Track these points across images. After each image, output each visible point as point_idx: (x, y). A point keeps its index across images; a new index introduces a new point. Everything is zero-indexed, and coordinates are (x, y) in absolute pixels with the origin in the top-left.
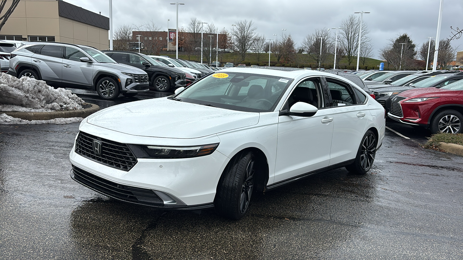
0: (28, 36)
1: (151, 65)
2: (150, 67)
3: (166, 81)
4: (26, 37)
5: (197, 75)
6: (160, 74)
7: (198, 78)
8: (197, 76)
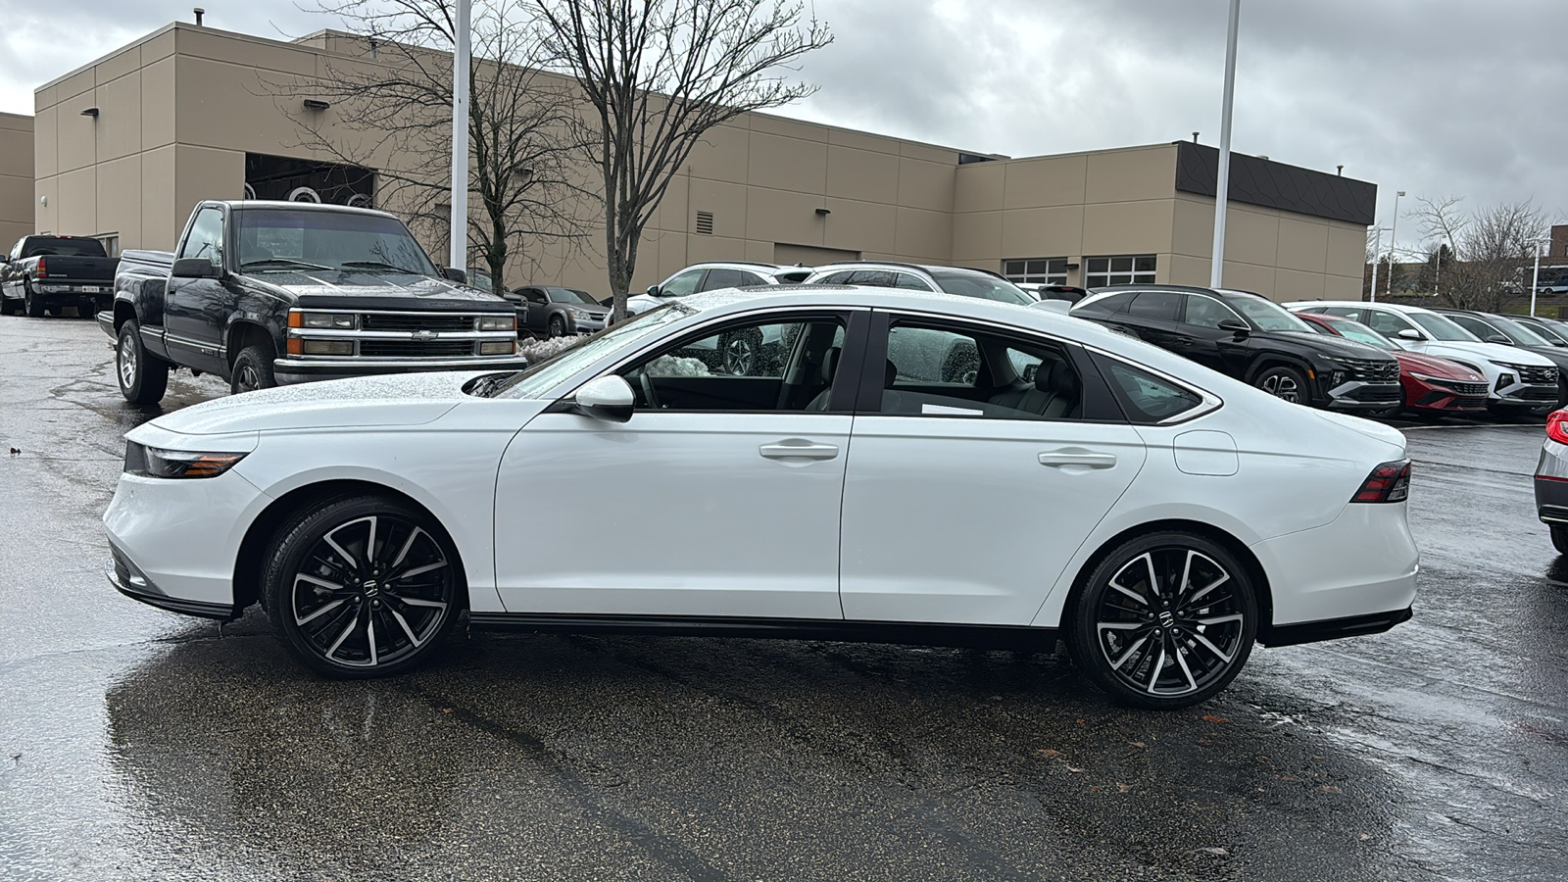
0: (1084, 257)
1: (1250, 329)
2: (1248, 336)
3: (1295, 387)
4: (1077, 261)
5: (1519, 370)
6: (1277, 361)
7: (1523, 381)
8: (1521, 375)
